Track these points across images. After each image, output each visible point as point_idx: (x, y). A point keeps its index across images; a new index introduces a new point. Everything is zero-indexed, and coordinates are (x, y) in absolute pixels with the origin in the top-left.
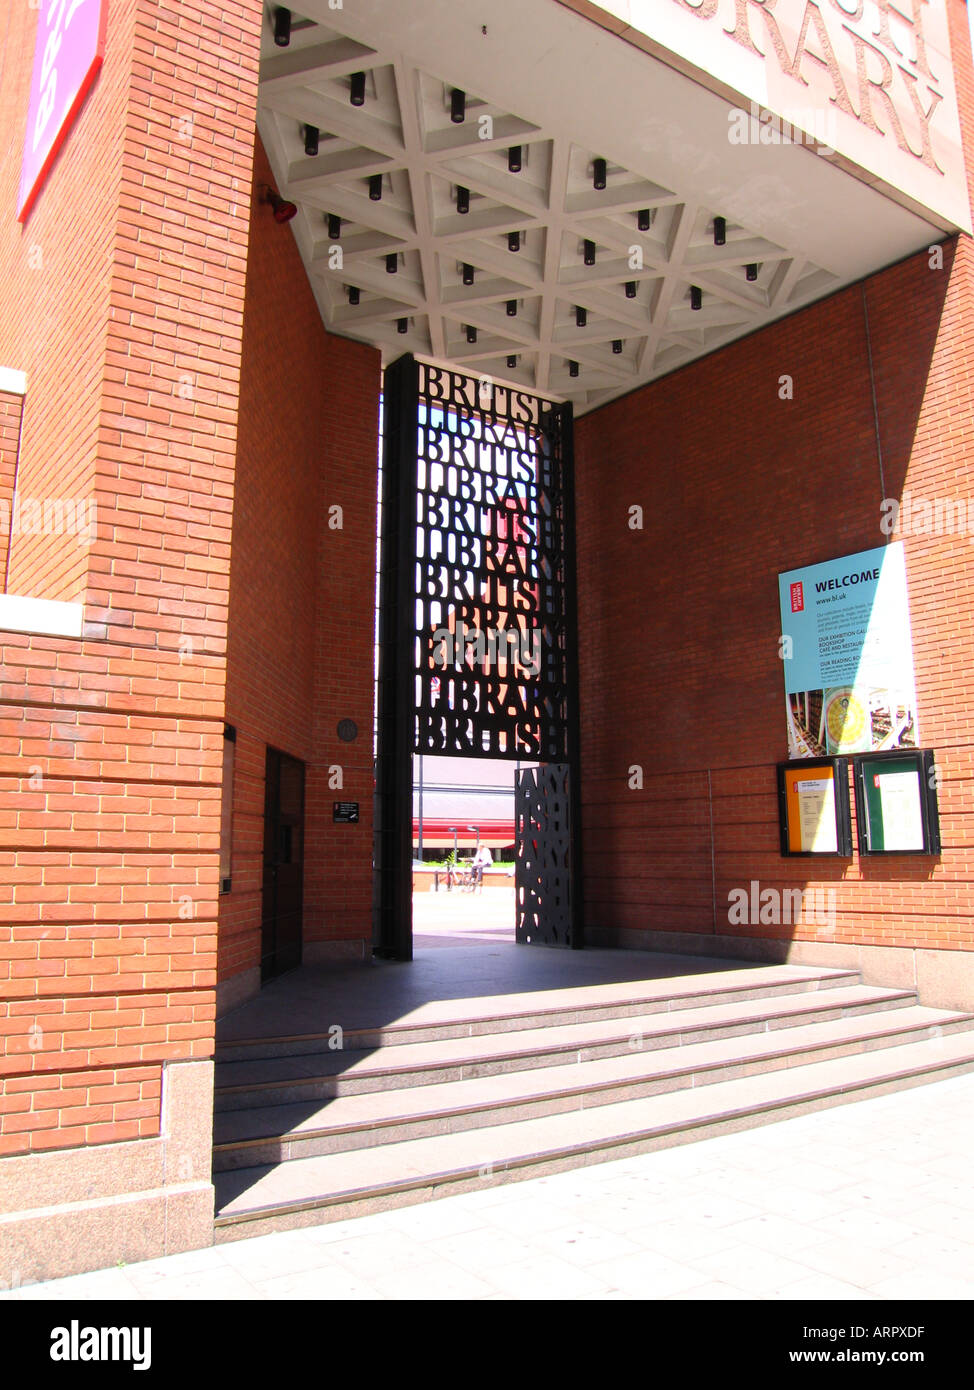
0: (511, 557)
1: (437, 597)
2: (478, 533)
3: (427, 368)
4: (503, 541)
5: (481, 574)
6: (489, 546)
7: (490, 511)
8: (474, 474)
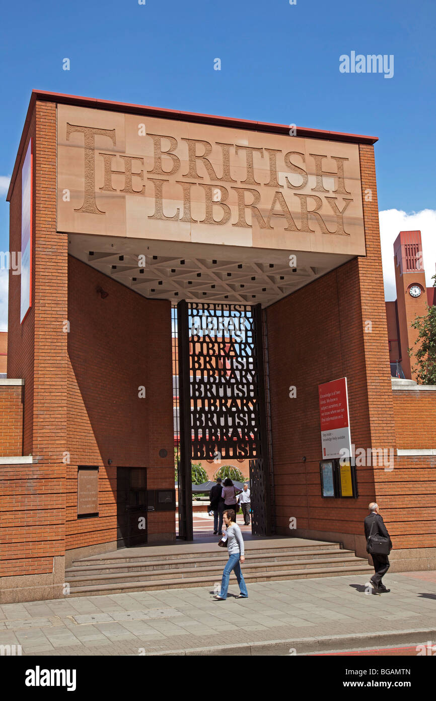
0: (233, 376)
1: (200, 397)
2: (217, 368)
3: (192, 304)
4: (228, 370)
5: (219, 385)
6: (222, 373)
7: (222, 358)
8: (215, 344)
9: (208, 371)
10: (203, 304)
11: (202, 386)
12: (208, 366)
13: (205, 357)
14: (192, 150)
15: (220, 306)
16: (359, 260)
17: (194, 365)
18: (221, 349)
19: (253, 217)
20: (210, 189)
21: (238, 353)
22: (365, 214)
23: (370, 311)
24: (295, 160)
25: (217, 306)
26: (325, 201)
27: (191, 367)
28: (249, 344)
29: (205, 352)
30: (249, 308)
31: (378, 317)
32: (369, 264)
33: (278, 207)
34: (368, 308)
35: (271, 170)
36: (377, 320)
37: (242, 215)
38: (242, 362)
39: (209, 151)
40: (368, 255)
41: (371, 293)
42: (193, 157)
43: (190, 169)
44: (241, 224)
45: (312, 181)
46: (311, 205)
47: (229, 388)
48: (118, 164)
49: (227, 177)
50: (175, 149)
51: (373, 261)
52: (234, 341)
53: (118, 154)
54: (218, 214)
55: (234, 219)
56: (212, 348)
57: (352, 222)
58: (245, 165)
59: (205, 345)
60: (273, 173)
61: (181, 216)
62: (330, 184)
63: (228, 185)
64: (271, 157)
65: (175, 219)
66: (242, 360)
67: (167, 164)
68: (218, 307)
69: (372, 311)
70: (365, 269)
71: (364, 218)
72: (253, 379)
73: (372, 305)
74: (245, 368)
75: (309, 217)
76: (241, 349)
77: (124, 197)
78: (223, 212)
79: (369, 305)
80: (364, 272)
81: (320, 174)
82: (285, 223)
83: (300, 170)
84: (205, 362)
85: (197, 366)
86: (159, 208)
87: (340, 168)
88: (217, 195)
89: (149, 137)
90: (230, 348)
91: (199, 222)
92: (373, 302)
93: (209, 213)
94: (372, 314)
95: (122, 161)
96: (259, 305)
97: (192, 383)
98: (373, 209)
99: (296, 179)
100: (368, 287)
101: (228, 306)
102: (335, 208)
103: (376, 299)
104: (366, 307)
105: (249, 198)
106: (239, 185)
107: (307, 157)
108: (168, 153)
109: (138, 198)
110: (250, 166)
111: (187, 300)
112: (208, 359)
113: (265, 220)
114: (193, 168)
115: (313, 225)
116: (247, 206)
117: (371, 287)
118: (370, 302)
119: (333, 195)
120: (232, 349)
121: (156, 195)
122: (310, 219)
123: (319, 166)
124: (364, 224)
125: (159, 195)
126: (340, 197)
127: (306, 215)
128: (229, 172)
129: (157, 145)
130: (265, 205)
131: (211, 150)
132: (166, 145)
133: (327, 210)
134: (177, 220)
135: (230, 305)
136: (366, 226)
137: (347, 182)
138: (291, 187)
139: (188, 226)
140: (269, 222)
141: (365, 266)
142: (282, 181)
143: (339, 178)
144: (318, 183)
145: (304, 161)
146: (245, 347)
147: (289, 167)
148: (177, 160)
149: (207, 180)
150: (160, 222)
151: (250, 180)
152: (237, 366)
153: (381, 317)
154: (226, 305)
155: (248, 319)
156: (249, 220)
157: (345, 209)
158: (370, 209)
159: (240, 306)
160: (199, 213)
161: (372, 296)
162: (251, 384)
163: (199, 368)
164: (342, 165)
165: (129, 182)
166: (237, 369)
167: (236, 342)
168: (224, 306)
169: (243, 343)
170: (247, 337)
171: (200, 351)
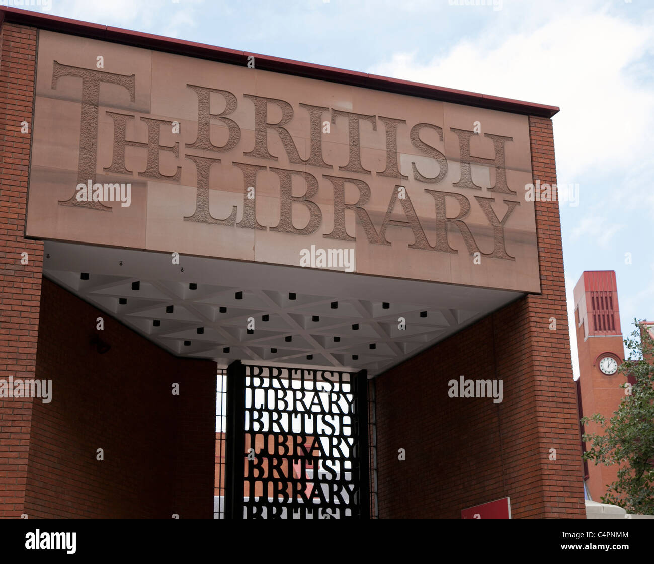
0: (317, 492)
2: (291, 478)
3: (252, 367)
4: (310, 481)
5: (293, 507)
6: (299, 487)
7: (300, 461)
8: (288, 436)
9: (276, 482)
10: (271, 369)
11: (265, 509)
12: (276, 475)
13: (270, 458)
14: (261, 115)
15: (299, 372)
16: (530, 300)
17: (251, 472)
18: (299, 445)
19: (357, 223)
20: (289, 178)
21: (327, 454)
22: (539, 226)
23: (548, 384)
24: (428, 137)
25: (293, 371)
26: (474, 203)
27: (246, 475)
28: (345, 438)
29: (271, 451)
30: (346, 377)
31: (562, 395)
32: (547, 306)
33: (399, 210)
34: (545, 379)
35: (389, 151)
36: (560, 400)
37: (339, 221)
38: (333, 467)
39: (288, 117)
40: (544, 292)
41: (550, 354)
42: (262, 124)
43: (257, 143)
44: (338, 236)
45: (455, 171)
46: (453, 209)
47: (310, 512)
48: (137, 130)
49: (317, 158)
50: (233, 110)
51: (552, 302)
52: (320, 432)
53: (138, 115)
54: (301, 216)
55: (327, 226)
56: (284, 444)
57: (519, 238)
58: (347, 140)
59: (271, 438)
60: (392, 156)
61: (240, 217)
62: (482, 176)
63: (318, 173)
64: (389, 130)
65: (230, 222)
66: (334, 464)
67: (219, 135)
68: (296, 373)
69: (552, 384)
70: (540, 315)
71: (537, 233)
72: (351, 499)
73: (552, 374)
74: (338, 478)
75: (449, 226)
76: (331, 446)
77: (144, 184)
78: (308, 214)
79: (547, 374)
80: (538, 320)
81: (467, 159)
82: (409, 236)
83: (435, 152)
84: (271, 468)
85: (256, 473)
86: (203, 203)
87: (500, 151)
88: (299, 186)
89: (191, 90)
90: (314, 444)
91: (268, 229)
92: (553, 369)
93: (286, 216)
94: (551, 389)
95: (144, 126)
96: (364, 373)
97: (246, 504)
98: (551, 219)
99: (429, 167)
100: (546, 344)
101: (312, 372)
102: (490, 214)
103: (559, 365)
104: (542, 378)
105: (352, 194)
106: (336, 172)
107: (447, 134)
108: (222, 117)
109: (168, 187)
110: (355, 143)
111: (244, 362)
112: (275, 462)
113: (378, 229)
114: (261, 141)
115: (454, 241)
116: (349, 206)
117: (549, 345)
118: (548, 369)
119: (489, 195)
120: (317, 446)
121: (198, 183)
122: (451, 231)
123: (465, 148)
124: (538, 243)
125: (203, 183)
126: (499, 198)
127: (444, 225)
128: (320, 151)
129: (204, 103)
130: (378, 205)
131: (291, 116)
132: (218, 105)
133: (477, 217)
134: (233, 225)
135: (315, 372)
136: (541, 245)
137: (510, 173)
138: (420, 178)
139: (250, 235)
140: (383, 233)
141: (540, 310)
142: (405, 167)
143: (498, 167)
144: (463, 174)
145: (442, 139)
146: (339, 443)
147: (417, 147)
148: (235, 129)
149: (284, 163)
150: (204, 227)
151: (355, 165)
152: (324, 476)
153: (566, 395)
154: (309, 371)
155: (345, 394)
156: (351, 228)
157: (506, 217)
158: (546, 218)
159: (332, 373)
160: (270, 215)
161: (552, 359)
162: (347, 506)
163: (260, 478)
164: (503, 147)
165: (154, 161)
166: (325, 480)
167: (324, 434)
168: (306, 373)
169: (336, 436)
170: (342, 425)
171: (263, 448)
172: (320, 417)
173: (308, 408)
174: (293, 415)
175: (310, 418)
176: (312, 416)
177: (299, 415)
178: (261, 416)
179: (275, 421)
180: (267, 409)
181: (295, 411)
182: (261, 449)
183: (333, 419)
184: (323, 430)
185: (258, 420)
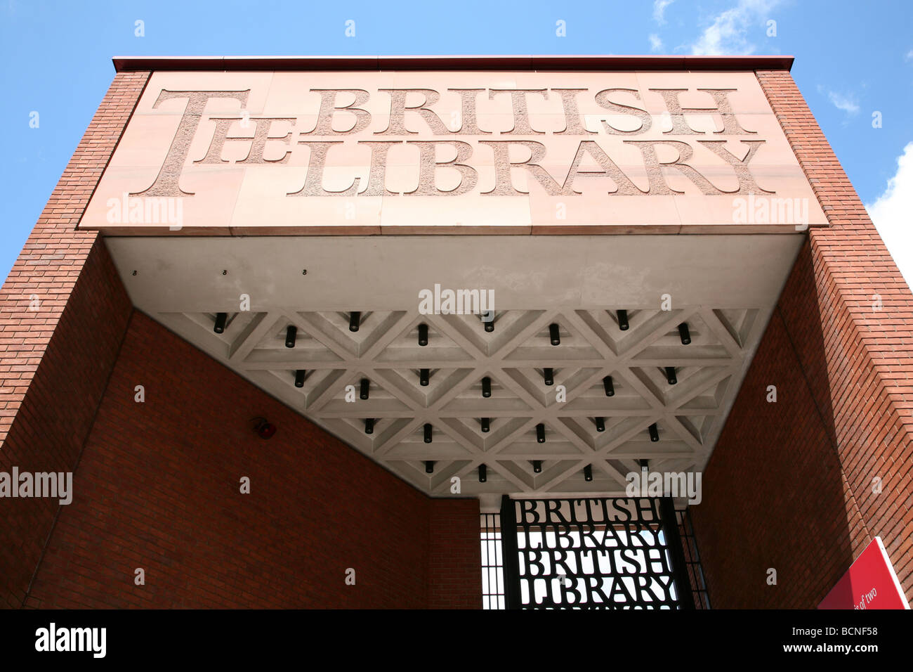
3: (523, 502)
8: (578, 579)
10: (546, 502)
15: (583, 502)
21: (634, 596)
25: (576, 503)
28: (657, 576)
52: (620, 571)
59: (555, 583)
68: (579, 504)
76: (639, 589)
90: (614, 586)
96: (669, 501)
101: (599, 502)
111: (514, 495)
120: (618, 588)
135: (604, 500)
146: (649, 583)
154: (596, 500)
159: (626, 500)
167: (626, 573)
168: (592, 502)
169: (643, 575)
170: (649, 561)
171: (546, 595)
172: (617, 553)
173: (600, 543)
174: (582, 553)
175: (604, 554)
176: (607, 552)
177: (590, 553)
178: (539, 557)
179: (558, 562)
180: (546, 548)
181: (584, 548)
182: (544, 598)
183: (635, 554)
184: (624, 569)
185: (537, 562)
